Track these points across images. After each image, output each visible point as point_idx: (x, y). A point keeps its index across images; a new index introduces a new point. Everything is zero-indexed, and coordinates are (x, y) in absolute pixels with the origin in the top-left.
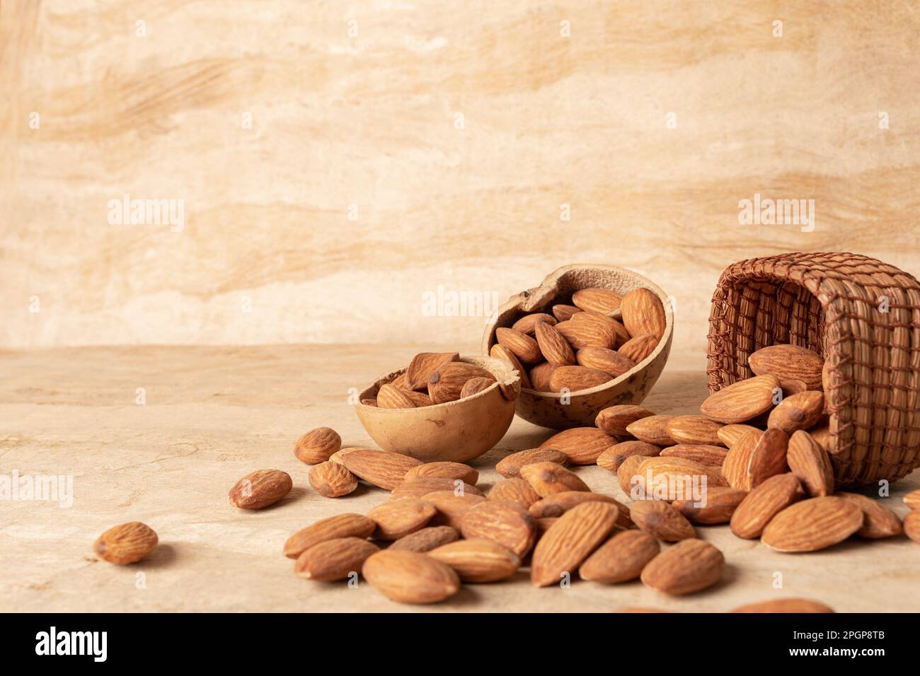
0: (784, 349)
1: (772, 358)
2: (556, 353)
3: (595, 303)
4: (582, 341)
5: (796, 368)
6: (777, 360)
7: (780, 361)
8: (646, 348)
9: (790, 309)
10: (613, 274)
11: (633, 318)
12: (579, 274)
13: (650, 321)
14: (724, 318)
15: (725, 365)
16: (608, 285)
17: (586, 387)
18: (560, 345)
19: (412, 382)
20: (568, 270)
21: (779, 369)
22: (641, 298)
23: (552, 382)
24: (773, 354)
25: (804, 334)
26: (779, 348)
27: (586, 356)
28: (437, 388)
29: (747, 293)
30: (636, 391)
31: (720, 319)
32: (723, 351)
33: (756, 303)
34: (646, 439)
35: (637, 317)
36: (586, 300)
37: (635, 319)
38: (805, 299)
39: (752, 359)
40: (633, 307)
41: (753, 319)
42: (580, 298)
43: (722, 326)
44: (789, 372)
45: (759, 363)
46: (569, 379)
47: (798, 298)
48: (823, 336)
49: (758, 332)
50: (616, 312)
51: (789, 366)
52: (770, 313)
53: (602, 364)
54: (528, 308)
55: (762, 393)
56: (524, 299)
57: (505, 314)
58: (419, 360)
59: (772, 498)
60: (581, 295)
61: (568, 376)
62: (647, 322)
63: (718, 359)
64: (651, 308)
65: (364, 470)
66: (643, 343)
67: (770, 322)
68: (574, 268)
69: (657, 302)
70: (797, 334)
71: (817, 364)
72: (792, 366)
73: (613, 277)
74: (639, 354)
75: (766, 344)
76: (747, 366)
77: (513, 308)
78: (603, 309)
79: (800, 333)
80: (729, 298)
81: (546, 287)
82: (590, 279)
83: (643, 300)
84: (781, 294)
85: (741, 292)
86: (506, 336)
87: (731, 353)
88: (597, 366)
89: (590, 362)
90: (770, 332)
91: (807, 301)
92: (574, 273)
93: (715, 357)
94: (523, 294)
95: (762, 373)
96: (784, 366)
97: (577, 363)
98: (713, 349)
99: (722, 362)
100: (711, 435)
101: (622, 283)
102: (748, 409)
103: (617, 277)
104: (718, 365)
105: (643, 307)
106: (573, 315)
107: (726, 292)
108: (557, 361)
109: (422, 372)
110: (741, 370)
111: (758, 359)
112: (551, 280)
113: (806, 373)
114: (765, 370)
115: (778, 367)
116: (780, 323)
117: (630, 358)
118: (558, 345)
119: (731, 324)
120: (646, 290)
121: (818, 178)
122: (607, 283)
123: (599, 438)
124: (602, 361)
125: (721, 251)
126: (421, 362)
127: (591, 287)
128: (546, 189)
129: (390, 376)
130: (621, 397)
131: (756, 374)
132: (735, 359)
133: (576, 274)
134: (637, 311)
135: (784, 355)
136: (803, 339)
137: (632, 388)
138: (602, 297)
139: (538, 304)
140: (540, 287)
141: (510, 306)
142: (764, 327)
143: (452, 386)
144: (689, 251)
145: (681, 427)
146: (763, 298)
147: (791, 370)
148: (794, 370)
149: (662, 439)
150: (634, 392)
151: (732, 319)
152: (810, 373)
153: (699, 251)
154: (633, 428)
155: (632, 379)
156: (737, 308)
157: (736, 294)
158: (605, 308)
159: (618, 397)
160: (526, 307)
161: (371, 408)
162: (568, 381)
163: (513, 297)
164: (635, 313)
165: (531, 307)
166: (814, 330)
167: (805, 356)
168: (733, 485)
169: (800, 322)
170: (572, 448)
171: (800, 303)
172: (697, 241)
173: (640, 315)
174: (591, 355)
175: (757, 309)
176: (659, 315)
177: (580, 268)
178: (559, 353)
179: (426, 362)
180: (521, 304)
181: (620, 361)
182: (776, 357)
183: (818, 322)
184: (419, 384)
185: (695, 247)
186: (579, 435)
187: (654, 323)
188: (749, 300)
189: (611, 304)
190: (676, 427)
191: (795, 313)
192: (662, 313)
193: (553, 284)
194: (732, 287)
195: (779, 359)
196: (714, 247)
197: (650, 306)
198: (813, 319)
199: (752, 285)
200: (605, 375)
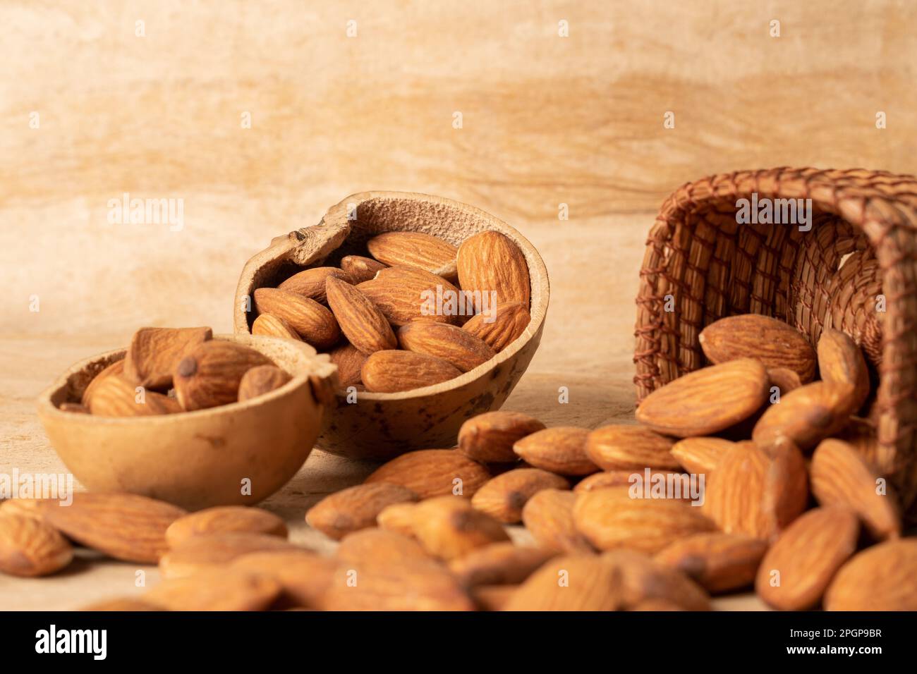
0: (752, 321)
1: (737, 334)
2: (370, 328)
3: (411, 255)
4: (404, 311)
5: (772, 351)
6: (745, 338)
7: (749, 340)
8: (510, 326)
9: (754, 260)
10: (436, 210)
11: (478, 277)
12: (380, 208)
13: (508, 284)
14: (664, 270)
15: (664, 347)
16: (425, 227)
17: (424, 385)
18: (375, 315)
19: (142, 376)
20: (363, 201)
21: (748, 352)
22: (492, 246)
23: (368, 376)
24: (739, 329)
25: (771, 300)
26: (744, 319)
27: (415, 334)
28: (193, 383)
29: (702, 232)
30: (498, 392)
31: (658, 273)
32: (662, 324)
33: (711, 246)
34: (547, 464)
35: (487, 277)
36: (395, 249)
37: (483, 280)
38: (778, 244)
39: (707, 336)
40: (479, 261)
41: (704, 273)
42: (382, 246)
43: (662, 283)
44: (763, 356)
45: (718, 343)
46: (397, 370)
47: (768, 243)
48: (796, 303)
49: (711, 295)
50: (446, 268)
51: (762, 347)
52: (728, 265)
53: (443, 349)
54: (303, 257)
55: (744, 387)
56: (297, 243)
57: (265, 266)
58: (144, 339)
59: (828, 544)
60: (385, 242)
61: (394, 366)
62: (503, 285)
63: (653, 336)
64: (510, 262)
65: (85, 527)
66: (506, 316)
67: (727, 279)
68: (373, 196)
69: (517, 255)
70: (762, 301)
71: (800, 345)
72: (767, 347)
73: (436, 215)
74: (499, 334)
75: (720, 314)
76: (697, 349)
77: (280, 257)
78: (427, 264)
79: (766, 298)
80: (676, 238)
81: (331, 226)
82: (396, 217)
83: (496, 248)
84: (745, 235)
85: (692, 228)
86: (279, 301)
87: (673, 328)
88: (435, 351)
89: (422, 345)
90: (727, 296)
91: (779, 249)
92: (374, 205)
93: (649, 334)
94: (294, 235)
95: (724, 359)
96: (756, 347)
97: (400, 346)
98: (645, 321)
99: (659, 343)
100: (662, 455)
101: (450, 225)
102: (723, 412)
103: (443, 214)
104: (651, 347)
105: (496, 260)
106: (378, 273)
107: (671, 229)
108: (373, 341)
109: (154, 358)
110: (687, 356)
111: (714, 337)
112: (337, 215)
113: (787, 359)
114: (727, 352)
115: (746, 348)
116: (740, 280)
117: (484, 338)
118: (372, 316)
119: (675, 279)
120: (499, 234)
121: (677, 84)
122: (425, 224)
123: (462, 466)
124: (443, 344)
125: (533, 191)
126: (148, 343)
127: (397, 230)
128: (250, 84)
129: (88, 367)
130: (477, 402)
131: (714, 360)
132: (679, 337)
133: (376, 207)
134: (487, 268)
135: (754, 331)
136: (770, 308)
137: (494, 388)
138: (423, 245)
139: (319, 253)
140: (320, 225)
141: (275, 254)
142: (719, 288)
143: (218, 381)
144: (484, 190)
145: (615, 442)
146: (721, 241)
147: (766, 354)
148: (770, 354)
149: (573, 465)
150: (494, 393)
151: (677, 273)
152: (793, 359)
153: (499, 191)
154: (525, 447)
155: (496, 372)
156: (686, 253)
157: (687, 233)
158: (430, 262)
159: (472, 402)
160: (301, 256)
161: (79, 417)
162: (394, 373)
163: (276, 240)
164: (482, 269)
165: (308, 256)
166: (784, 294)
167: (784, 332)
168: (728, 529)
169: (767, 281)
170: (422, 483)
171: (769, 249)
172: (496, 175)
173: (492, 274)
174: (424, 333)
175: (712, 258)
176: (521, 275)
177: (383, 198)
178: (375, 328)
179: (156, 342)
180: (293, 250)
181: (471, 344)
182: (743, 333)
183: (791, 282)
184: (154, 378)
185: (494, 183)
186: (430, 462)
187: (514, 287)
188: (703, 242)
189: (437, 256)
190: (607, 443)
191: (761, 267)
192: (525, 271)
193: (341, 220)
194: (683, 221)
195: (747, 336)
196: (523, 185)
197: (508, 258)
198: (785, 277)
199: (711, 217)
200: (448, 367)
